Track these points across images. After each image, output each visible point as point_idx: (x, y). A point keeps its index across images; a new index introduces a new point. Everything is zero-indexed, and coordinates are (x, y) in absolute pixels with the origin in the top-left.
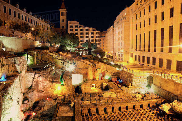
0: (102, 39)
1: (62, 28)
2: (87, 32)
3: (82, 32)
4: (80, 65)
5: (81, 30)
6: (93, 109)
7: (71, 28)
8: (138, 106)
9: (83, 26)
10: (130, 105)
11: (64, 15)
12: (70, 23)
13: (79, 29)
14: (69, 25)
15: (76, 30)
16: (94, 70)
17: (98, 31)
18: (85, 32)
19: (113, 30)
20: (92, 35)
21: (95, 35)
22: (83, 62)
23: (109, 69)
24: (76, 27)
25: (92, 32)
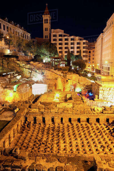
0: (91, 51)
1: (45, 38)
2: (72, 41)
3: (66, 42)
4: (49, 75)
5: (66, 40)
6: (39, 118)
7: (54, 38)
8: (93, 120)
9: (68, 35)
10: (83, 118)
11: (48, 23)
12: (54, 32)
13: (64, 38)
14: (52, 34)
15: (60, 40)
16: (64, 81)
17: (84, 41)
18: (70, 42)
19: (102, 39)
20: (78, 46)
21: (82, 46)
22: (53, 72)
23: (82, 81)
24: (60, 36)
25: (79, 41)
